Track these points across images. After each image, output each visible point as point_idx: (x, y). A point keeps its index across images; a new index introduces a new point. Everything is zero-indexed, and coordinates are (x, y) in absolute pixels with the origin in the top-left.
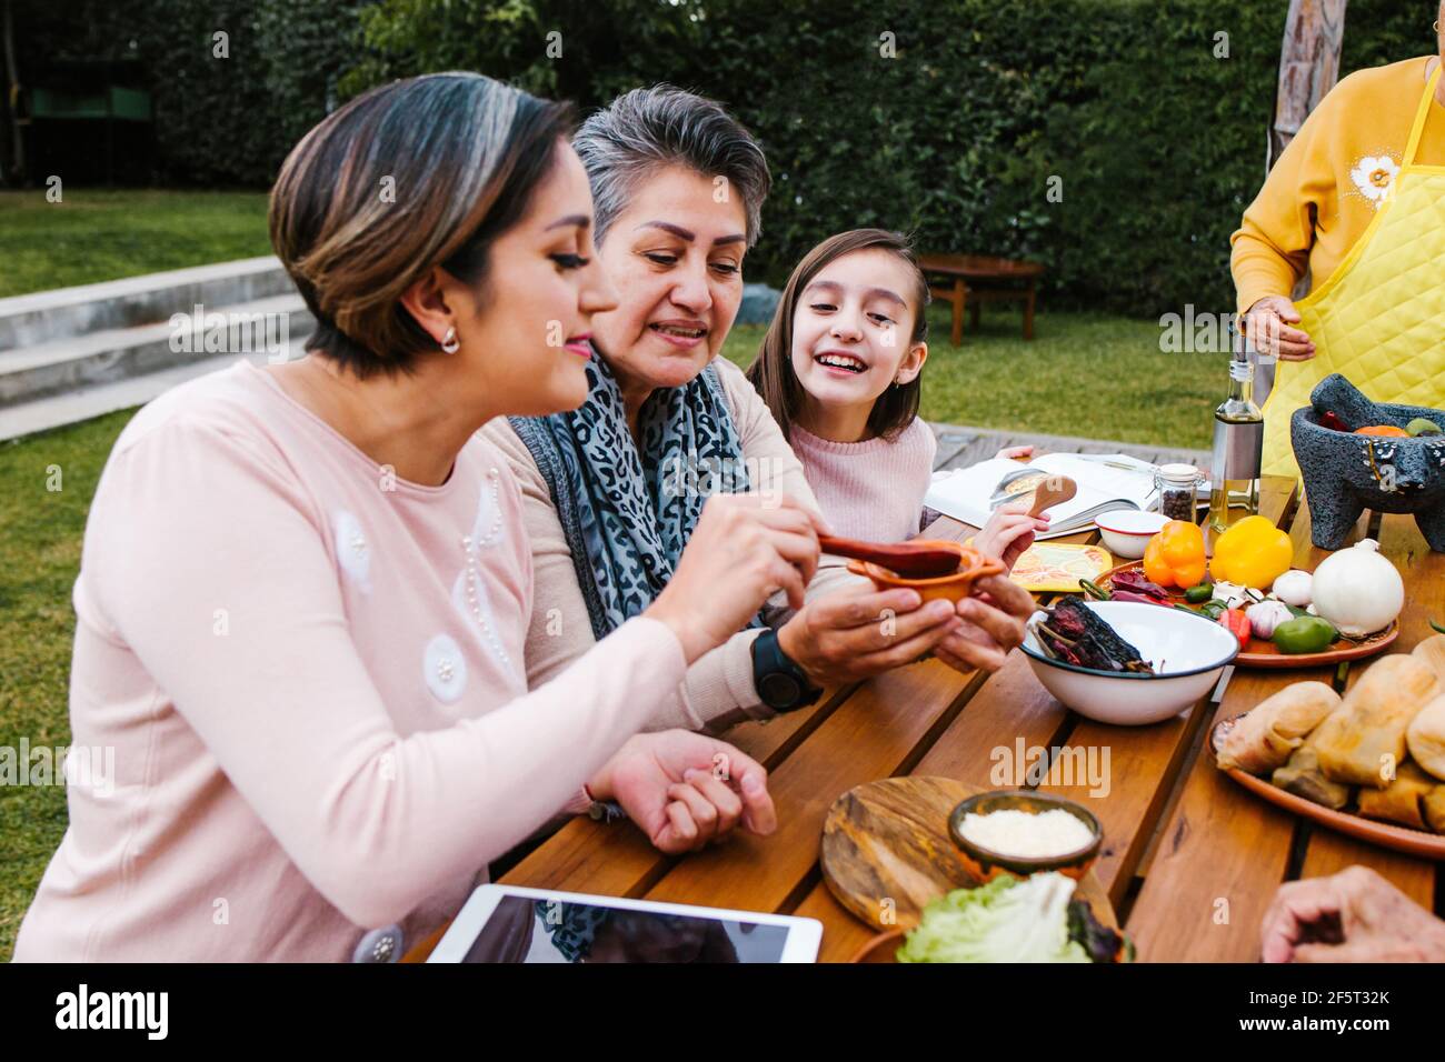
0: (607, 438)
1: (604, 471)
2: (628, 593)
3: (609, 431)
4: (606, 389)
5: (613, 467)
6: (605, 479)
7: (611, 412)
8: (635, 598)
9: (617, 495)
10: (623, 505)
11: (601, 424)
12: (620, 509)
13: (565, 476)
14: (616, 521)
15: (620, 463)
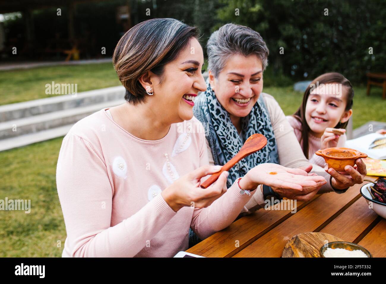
0: (223, 129)
1: (223, 139)
2: (232, 174)
3: (224, 127)
4: (224, 114)
5: (225, 137)
6: (223, 141)
7: (225, 121)
8: (234, 175)
9: (227, 146)
10: (229, 149)
11: (221, 125)
12: (228, 150)
13: (212, 138)
14: (227, 153)
15: (228, 136)
